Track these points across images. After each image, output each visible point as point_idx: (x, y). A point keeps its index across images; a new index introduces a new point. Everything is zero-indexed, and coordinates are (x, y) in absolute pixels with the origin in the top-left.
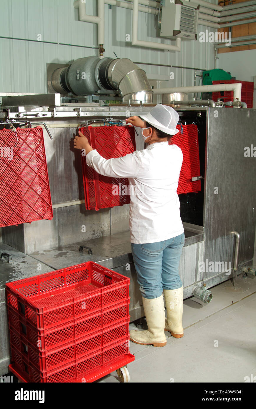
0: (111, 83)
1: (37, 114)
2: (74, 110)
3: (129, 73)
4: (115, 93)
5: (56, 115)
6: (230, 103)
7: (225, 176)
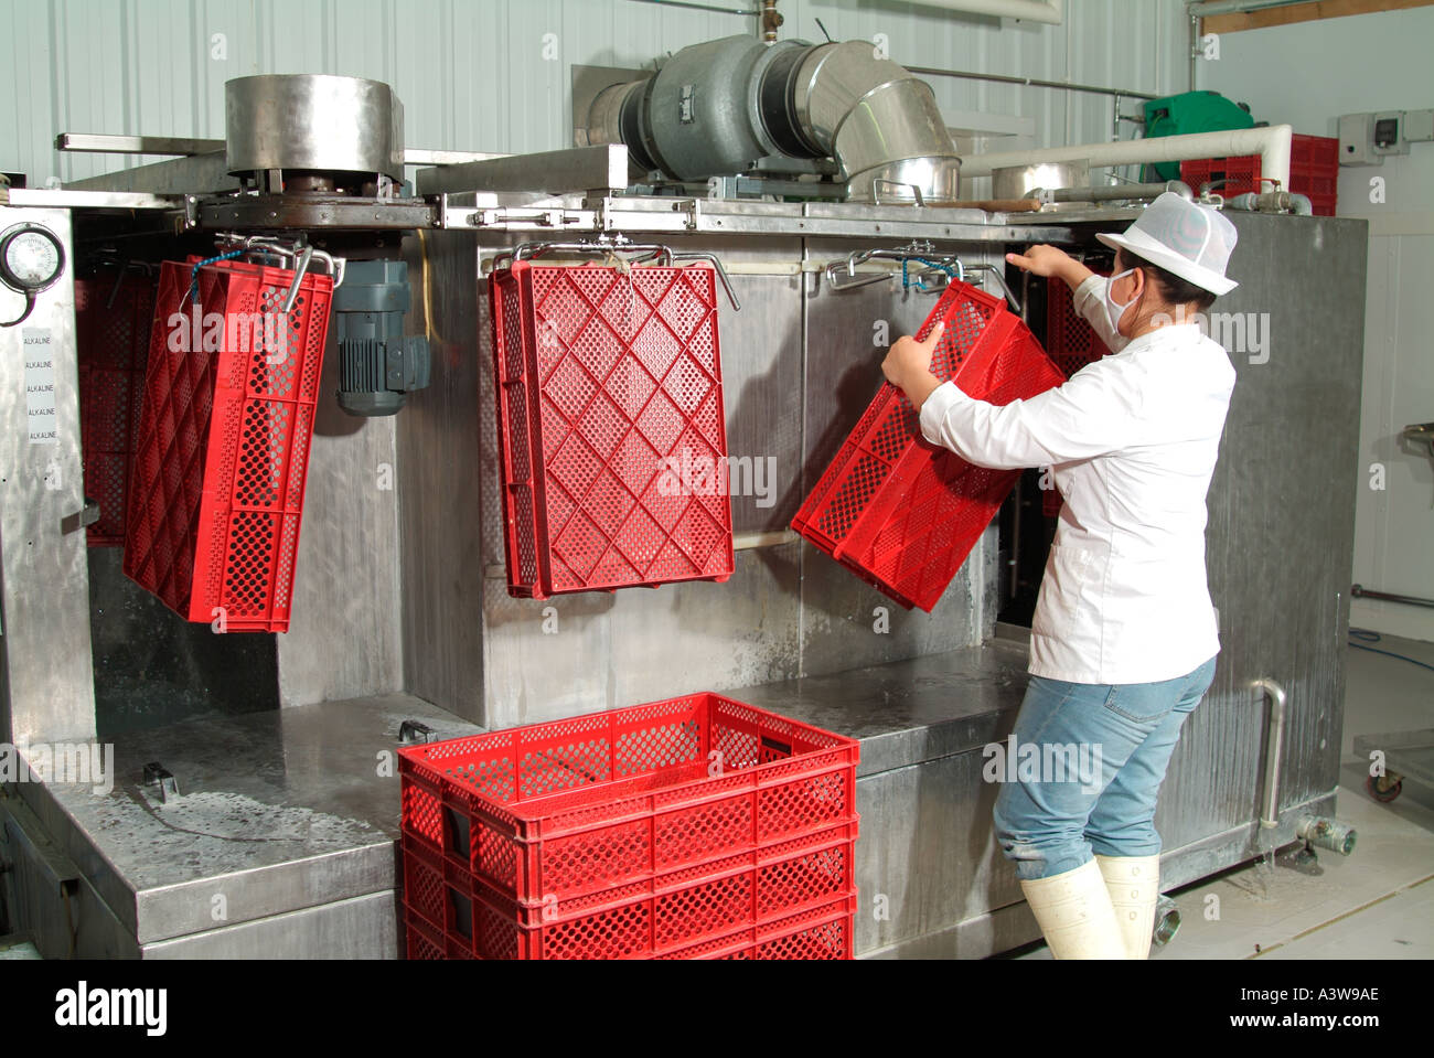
0: (806, 130)
1: (544, 216)
2: (675, 208)
3: (870, 93)
4: (819, 169)
5: (611, 221)
6: (1249, 199)
7: (1231, 466)
